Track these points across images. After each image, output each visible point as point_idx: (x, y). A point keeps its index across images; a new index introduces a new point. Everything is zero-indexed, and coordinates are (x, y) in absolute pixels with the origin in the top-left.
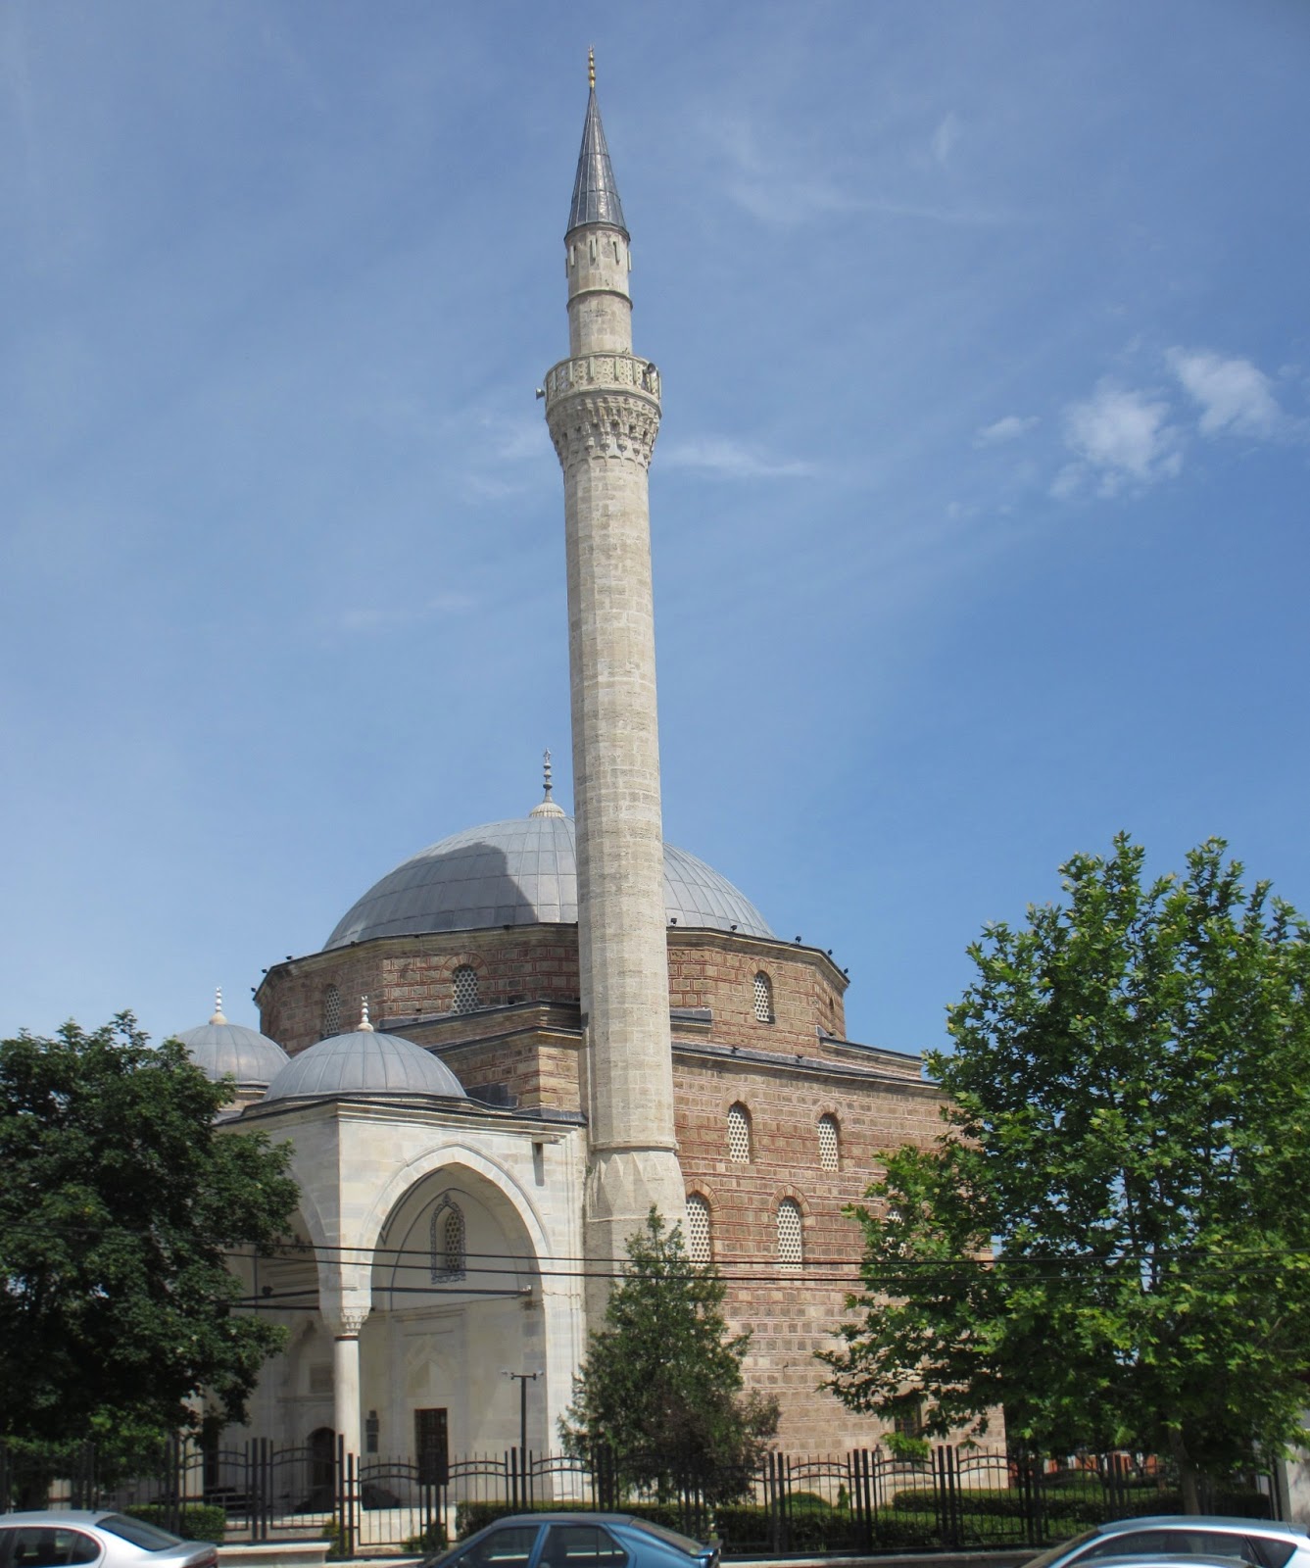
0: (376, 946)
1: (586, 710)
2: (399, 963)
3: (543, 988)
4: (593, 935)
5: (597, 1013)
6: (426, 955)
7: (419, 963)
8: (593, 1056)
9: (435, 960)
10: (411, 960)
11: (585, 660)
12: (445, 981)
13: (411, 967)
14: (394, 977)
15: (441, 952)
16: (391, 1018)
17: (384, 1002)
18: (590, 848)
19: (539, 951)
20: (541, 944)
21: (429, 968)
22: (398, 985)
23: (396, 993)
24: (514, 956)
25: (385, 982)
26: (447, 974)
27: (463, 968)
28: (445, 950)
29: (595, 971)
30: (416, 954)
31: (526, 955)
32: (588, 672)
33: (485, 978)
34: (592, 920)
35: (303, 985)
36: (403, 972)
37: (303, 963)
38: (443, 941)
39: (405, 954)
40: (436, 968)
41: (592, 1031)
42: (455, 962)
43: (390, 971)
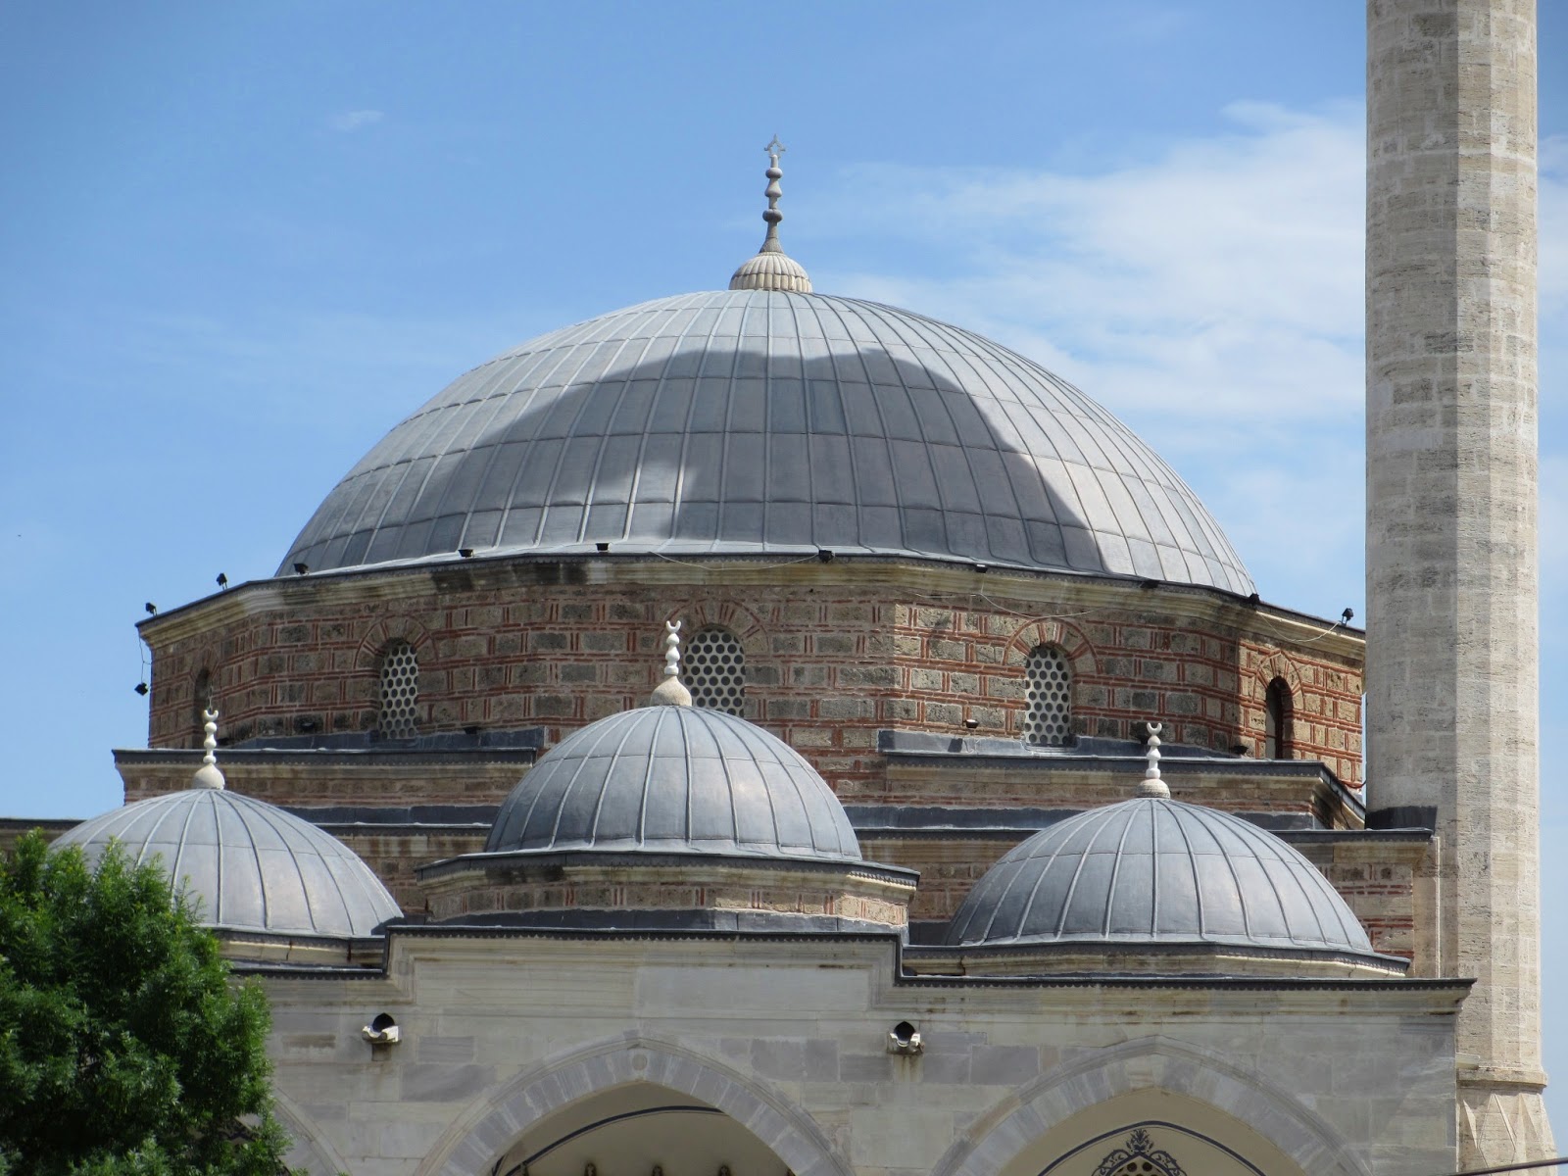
0: (885, 572)
1: (1461, 204)
2: (928, 616)
3: (1195, 719)
4: (1460, 659)
5: (1464, 812)
6: (980, 606)
7: (965, 624)
8: (1452, 895)
9: (996, 622)
10: (949, 613)
11: (1463, 104)
12: (1014, 672)
13: (950, 628)
14: (911, 645)
15: (1009, 607)
16: (907, 731)
17: (894, 694)
18: (1461, 484)
19: (1191, 643)
20: (1194, 628)
21: (985, 639)
22: (921, 663)
23: (919, 679)
24: (1145, 643)
25: (897, 654)
26: (1018, 657)
27: (1045, 649)
28: (1016, 605)
29: (1461, 730)
30: (960, 604)
31: (1167, 645)
32: (1468, 128)
33: (1090, 680)
34: (1461, 628)
35: (621, 611)
36: (934, 636)
37: (640, 565)
38: (1018, 588)
39: (936, 599)
40: (998, 641)
41: (1452, 843)
42: (1032, 635)
43: (908, 632)
